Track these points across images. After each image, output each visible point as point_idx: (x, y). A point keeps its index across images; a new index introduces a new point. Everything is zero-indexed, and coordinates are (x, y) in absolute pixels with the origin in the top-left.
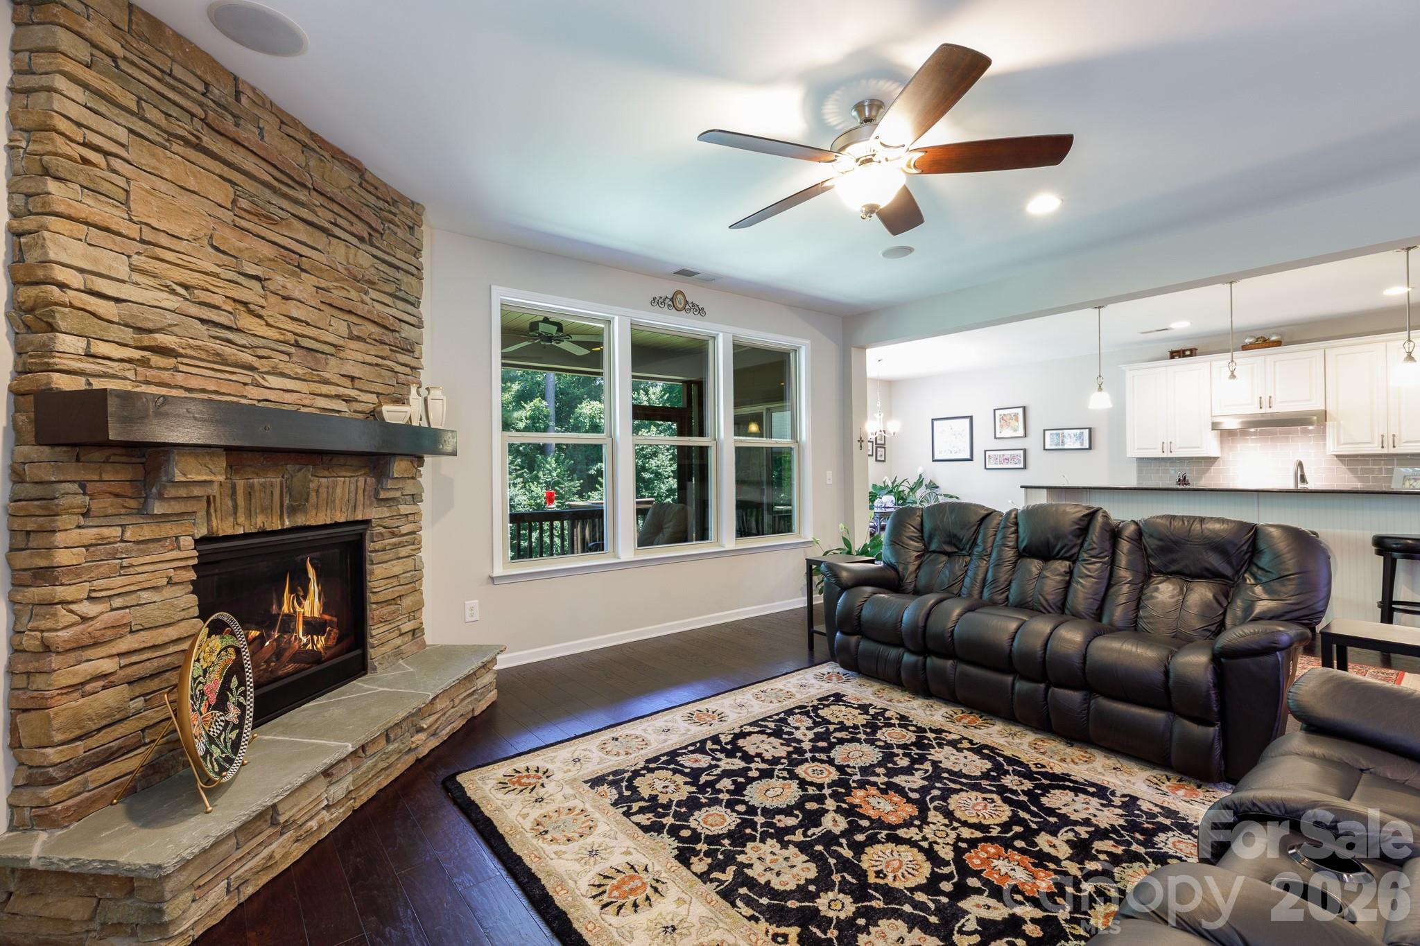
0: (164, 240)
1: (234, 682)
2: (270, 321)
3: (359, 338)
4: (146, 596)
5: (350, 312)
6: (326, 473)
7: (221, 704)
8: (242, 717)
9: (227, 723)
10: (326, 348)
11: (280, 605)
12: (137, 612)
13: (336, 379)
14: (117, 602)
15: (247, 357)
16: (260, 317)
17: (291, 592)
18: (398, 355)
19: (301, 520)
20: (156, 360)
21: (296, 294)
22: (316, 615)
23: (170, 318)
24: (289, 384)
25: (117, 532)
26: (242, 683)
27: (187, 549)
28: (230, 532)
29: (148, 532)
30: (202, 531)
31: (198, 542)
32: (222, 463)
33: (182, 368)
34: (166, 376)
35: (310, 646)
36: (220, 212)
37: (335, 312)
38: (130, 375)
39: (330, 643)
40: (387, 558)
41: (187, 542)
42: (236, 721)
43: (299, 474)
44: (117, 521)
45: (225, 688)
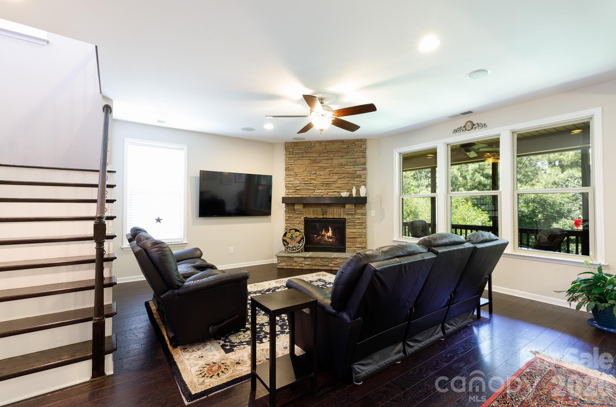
0: (298, 173)
1: (302, 240)
2: (317, 180)
3: (340, 178)
4: (296, 225)
5: (338, 173)
6: (331, 208)
7: (299, 242)
8: (302, 246)
9: (299, 246)
10: (331, 182)
11: (322, 233)
12: (295, 227)
13: (333, 188)
14: (292, 225)
15: (312, 188)
16: (315, 180)
17: (324, 231)
18: (356, 179)
19: (325, 217)
20: (297, 191)
21: (322, 174)
22: (330, 236)
23: (299, 185)
24: (321, 191)
25: (292, 215)
26: (303, 241)
27: (303, 219)
28: (310, 217)
29: (296, 216)
30: (305, 217)
31: (305, 218)
32: (302, 206)
33: (301, 191)
34: (299, 193)
35: (328, 240)
36: (308, 165)
37: (333, 174)
38: (294, 194)
39: (333, 241)
40: (351, 228)
41: (303, 218)
42: (301, 246)
43: (324, 208)
44: (292, 214)
45: (301, 240)
